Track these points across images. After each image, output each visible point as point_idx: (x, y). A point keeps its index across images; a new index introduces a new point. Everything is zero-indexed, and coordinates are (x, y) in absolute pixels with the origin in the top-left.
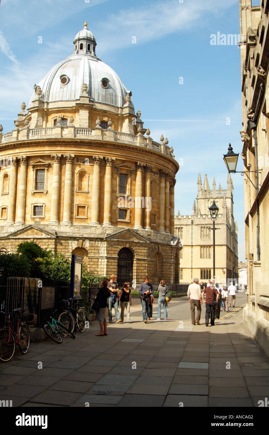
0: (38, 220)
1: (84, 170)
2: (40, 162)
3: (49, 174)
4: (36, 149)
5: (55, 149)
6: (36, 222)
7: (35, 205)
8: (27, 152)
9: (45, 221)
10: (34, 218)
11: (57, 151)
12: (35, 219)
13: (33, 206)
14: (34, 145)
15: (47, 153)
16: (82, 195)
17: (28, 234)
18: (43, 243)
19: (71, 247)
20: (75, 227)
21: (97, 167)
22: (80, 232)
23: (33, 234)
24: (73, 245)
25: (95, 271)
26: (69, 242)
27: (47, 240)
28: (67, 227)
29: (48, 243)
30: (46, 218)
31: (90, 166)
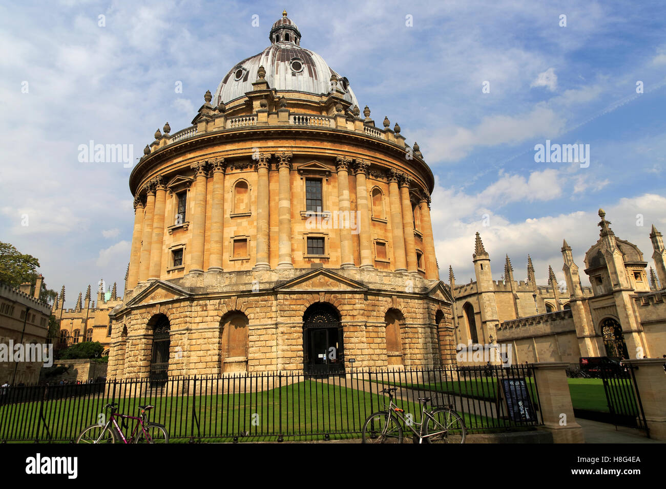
0: (317, 261)
1: (377, 188)
2: (315, 166)
4: (310, 144)
5: (341, 148)
6: (313, 264)
7: (310, 235)
8: (292, 147)
9: (330, 263)
10: (309, 258)
11: (345, 152)
12: (312, 259)
13: (306, 237)
14: (306, 137)
15: (328, 153)
16: (379, 225)
17: (313, 285)
18: (343, 301)
19: (382, 308)
20: (384, 274)
21: (394, 186)
22: (390, 283)
23: (322, 284)
24: (385, 304)
25: (417, 348)
26: (380, 298)
27: (350, 295)
28: (373, 274)
29: (353, 301)
30: (332, 259)
31: (383, 183)
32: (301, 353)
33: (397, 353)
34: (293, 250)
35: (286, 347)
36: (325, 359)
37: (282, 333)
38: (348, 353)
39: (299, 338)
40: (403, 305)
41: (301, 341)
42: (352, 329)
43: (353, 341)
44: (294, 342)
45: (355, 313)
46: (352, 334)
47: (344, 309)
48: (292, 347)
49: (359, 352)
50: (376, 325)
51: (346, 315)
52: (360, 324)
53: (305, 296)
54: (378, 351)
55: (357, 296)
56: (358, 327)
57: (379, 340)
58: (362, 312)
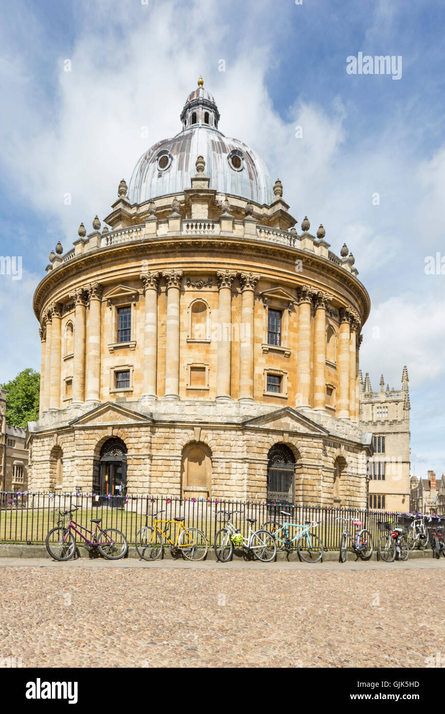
0: (122, 395)
1: (201, 301)
2: (122, 291)
3: (139, 311)
6: (118, 398)
7: (117, 369)
9: (133, 395)
10: (114, 392)
12: (117, 394)
13: (113, 371)
15: (132, 272)
16: (198, 346)
17: (104, 420)
18: (129, 434)
19: (179, 441)
20: (187, 403)
21: (225, 293)
22: (195, 413)
23: (111, 418)
24: (184, 437)
25: (225, 485)
26: (177, 430)
27: (137, 429)
28: (171, 404)
29: (139, 434)
30: (136, 391)
31: (212, 293)
32: (91, 484)
33: (202, 489)
34: (100, 386)
35: (79, 478)
36: (120, 490)
37: (77, 465)
38: (131, 486)
39: (90, 470)
40: (210, 437)
41: (91, 473)
42: (136, 462)
43: (135, 474)
44: (85, 473)
45: (140, 446)
46: (135, 467)
47: (129, 442)
48: (84, 477)
49: (140, 485)
50: (168, 458)
51: (131, 448)
52: (143, 457)
53: (96, 431)
54: (168, 485)
55: (143, 429)
56: (142, 460)
57: (170, 474)
58: (146, 445)
